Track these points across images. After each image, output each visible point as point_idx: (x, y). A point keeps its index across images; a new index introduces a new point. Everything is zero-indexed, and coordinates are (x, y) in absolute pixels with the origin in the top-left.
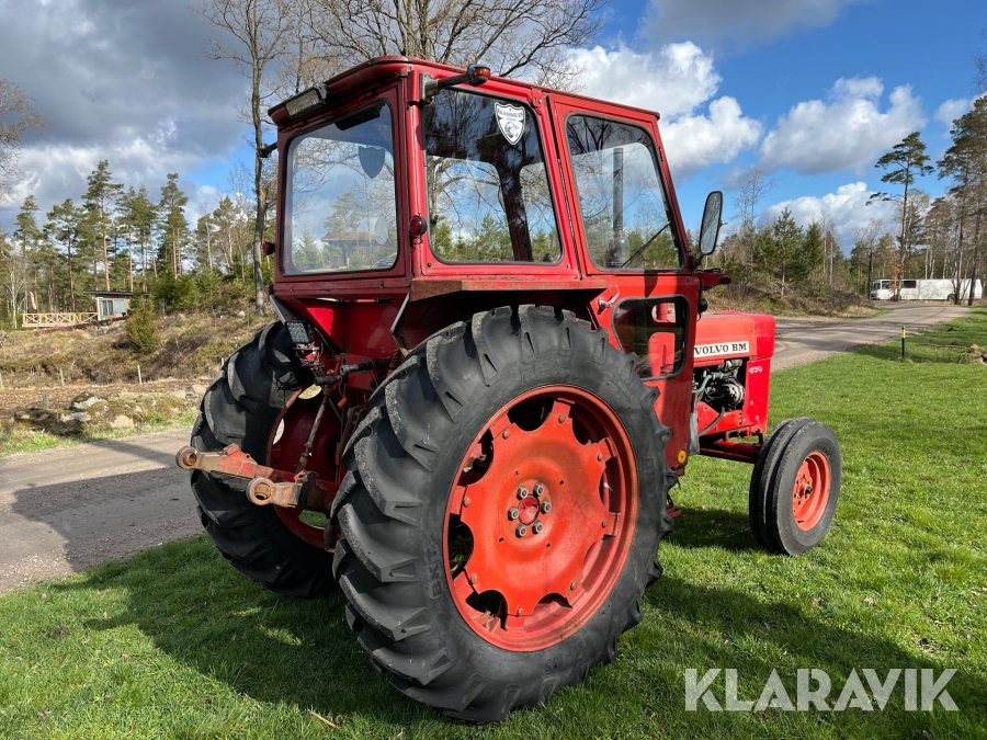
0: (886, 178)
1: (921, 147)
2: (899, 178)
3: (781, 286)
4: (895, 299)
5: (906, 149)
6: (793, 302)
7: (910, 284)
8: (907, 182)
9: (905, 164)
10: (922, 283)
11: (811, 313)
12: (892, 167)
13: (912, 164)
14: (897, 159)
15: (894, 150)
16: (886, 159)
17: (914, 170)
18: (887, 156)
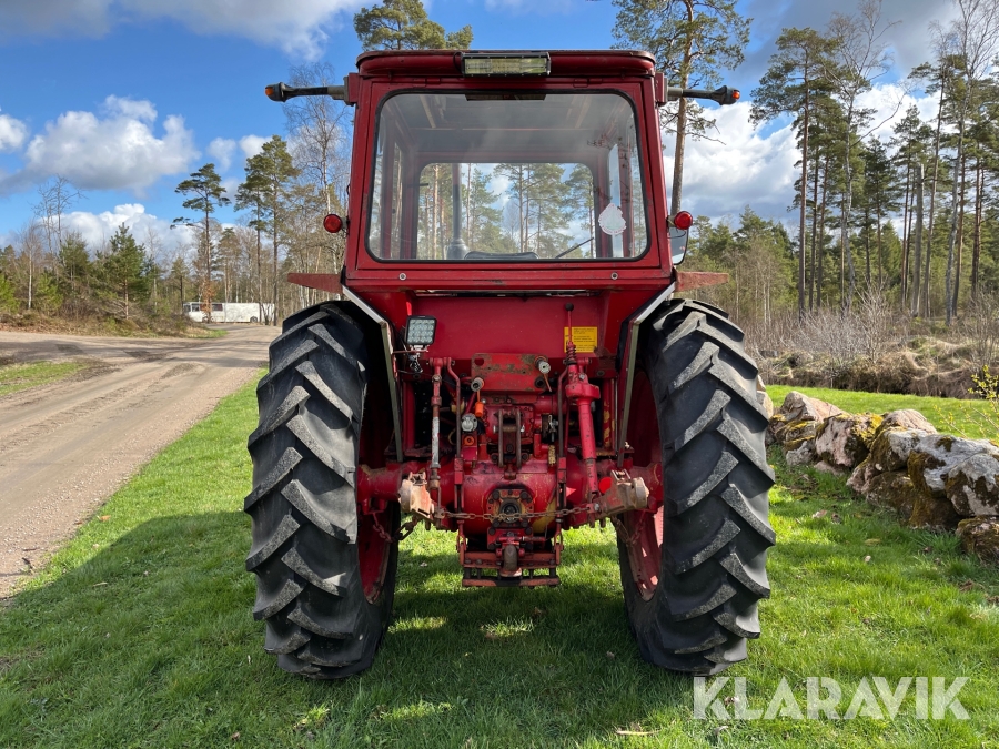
0: (187, 204)
1: (217, 178)
2: (200, 206)
3: (125, 306)
4: (208, 321)
5: (203, 179)
6: (138, 322)
7: (219, 308)
8: (207, 211)
9: (204, 193)
10: (227, 306)
11: (160, 334)
12: (192, 194)
13: (209, 194)
14: (196, 187)
15: (192, 178)
16: (185, 186)
17: (212, 199)
18: (186, 183)
